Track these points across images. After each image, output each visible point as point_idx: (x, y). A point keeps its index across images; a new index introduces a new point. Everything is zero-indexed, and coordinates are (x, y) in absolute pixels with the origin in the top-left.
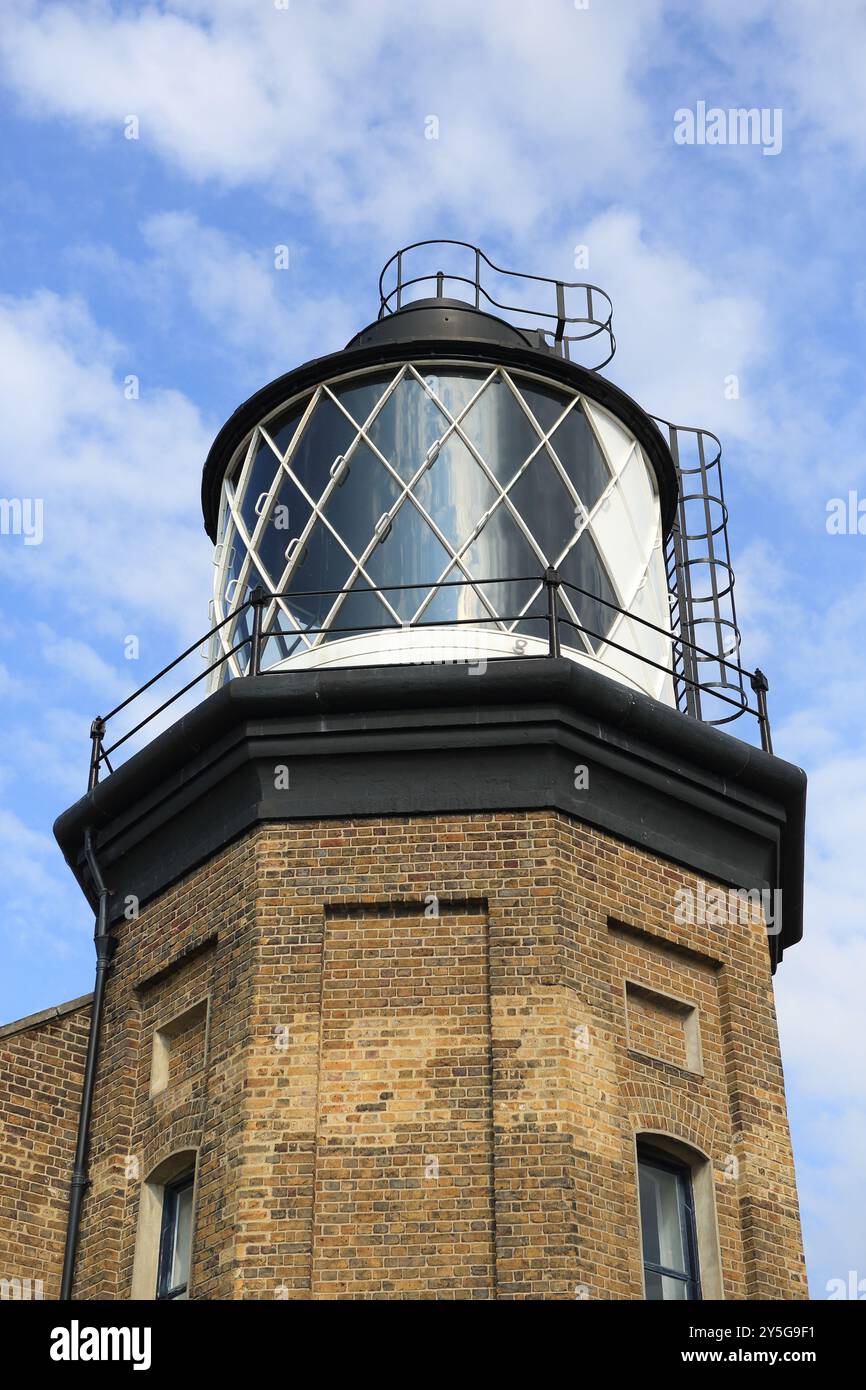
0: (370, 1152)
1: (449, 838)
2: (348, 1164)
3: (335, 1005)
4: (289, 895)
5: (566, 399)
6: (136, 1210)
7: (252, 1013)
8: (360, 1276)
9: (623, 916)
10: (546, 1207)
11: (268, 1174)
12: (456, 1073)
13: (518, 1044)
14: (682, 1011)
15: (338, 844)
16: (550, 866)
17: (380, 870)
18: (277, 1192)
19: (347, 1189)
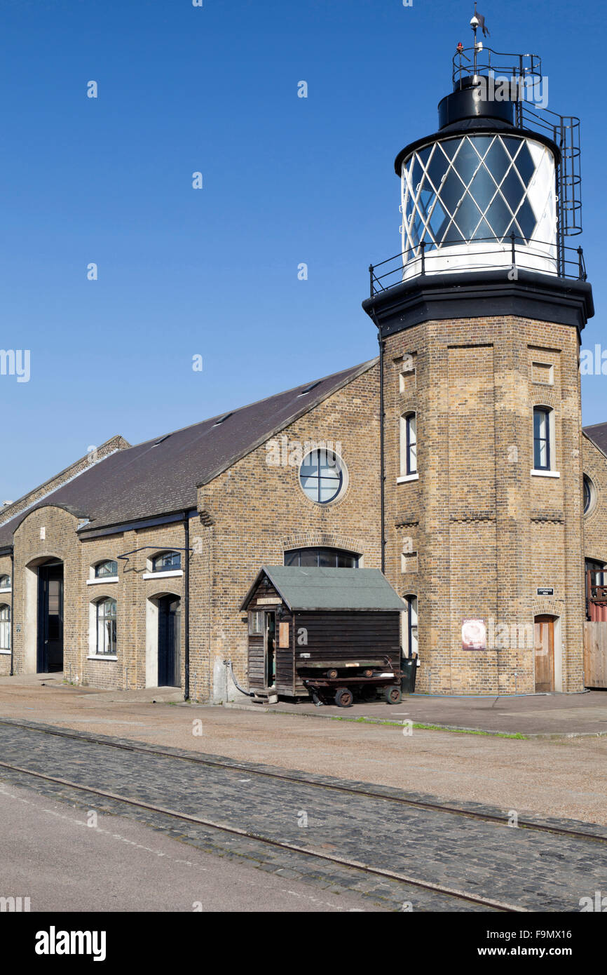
0: (462, 416)
1: (482, 324)
2: (457, 419)
3: (452, 375)
4: (437, 344)
5: (522, 140)
6: (399, 423)
7: (429, 378)
8: (461, 448)
9: (532, 344)
10: (508, 431)
11: (436, 424)
12: (485, 394)
13: (501, 387)
14: (548, 366)
15: (450, 327)
16: (511, 333)
17: (463, 335)
18: (439, 428)
19: (457, 426)
